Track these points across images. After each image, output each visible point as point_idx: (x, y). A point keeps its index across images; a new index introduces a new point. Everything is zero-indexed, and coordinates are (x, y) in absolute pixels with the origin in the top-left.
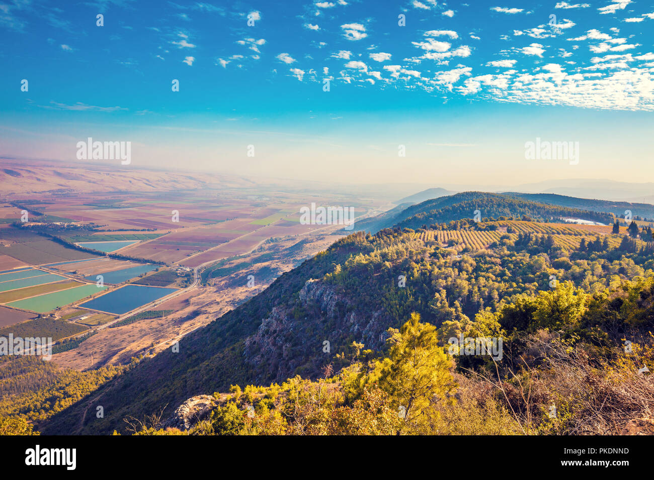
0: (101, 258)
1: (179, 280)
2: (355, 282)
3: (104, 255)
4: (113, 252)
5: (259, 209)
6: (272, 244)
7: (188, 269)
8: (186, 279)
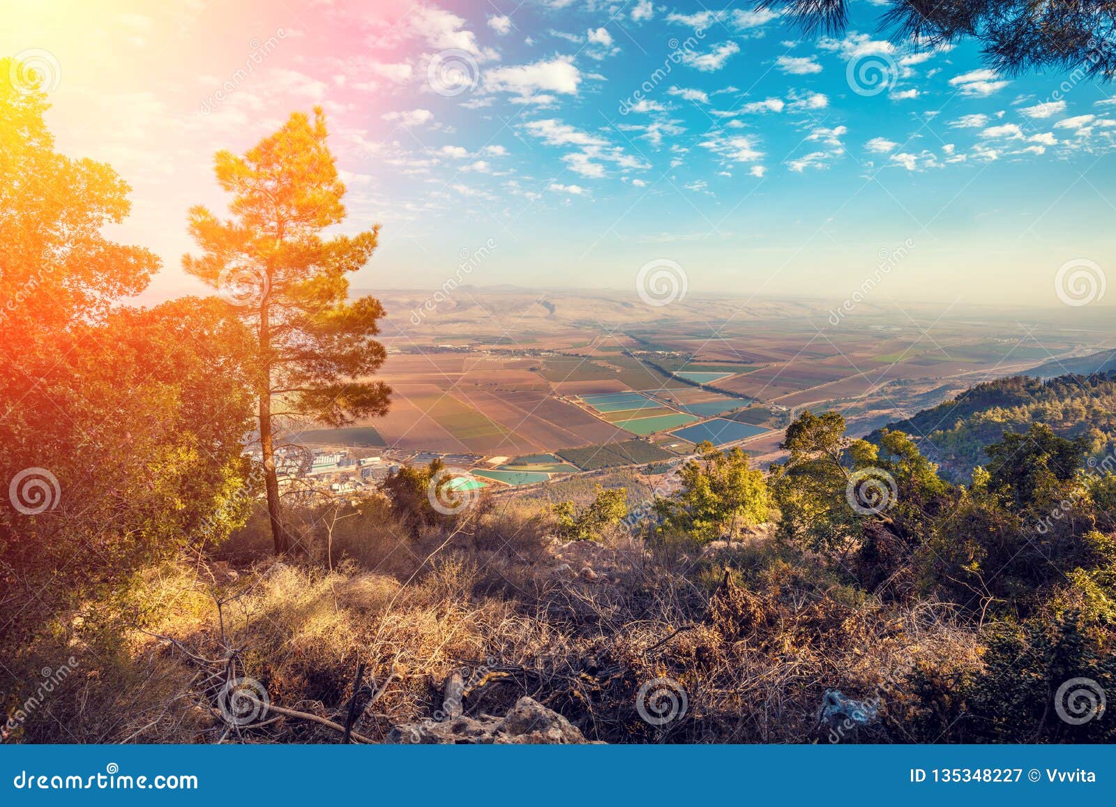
0: (695, 389)
1: (772, 420)
2: (975, 448)
3: (698, 385)
4: (706, 384)
5: (884, 342)
6: (898, 387)
7: (784, 409)
8: (780, 419)
